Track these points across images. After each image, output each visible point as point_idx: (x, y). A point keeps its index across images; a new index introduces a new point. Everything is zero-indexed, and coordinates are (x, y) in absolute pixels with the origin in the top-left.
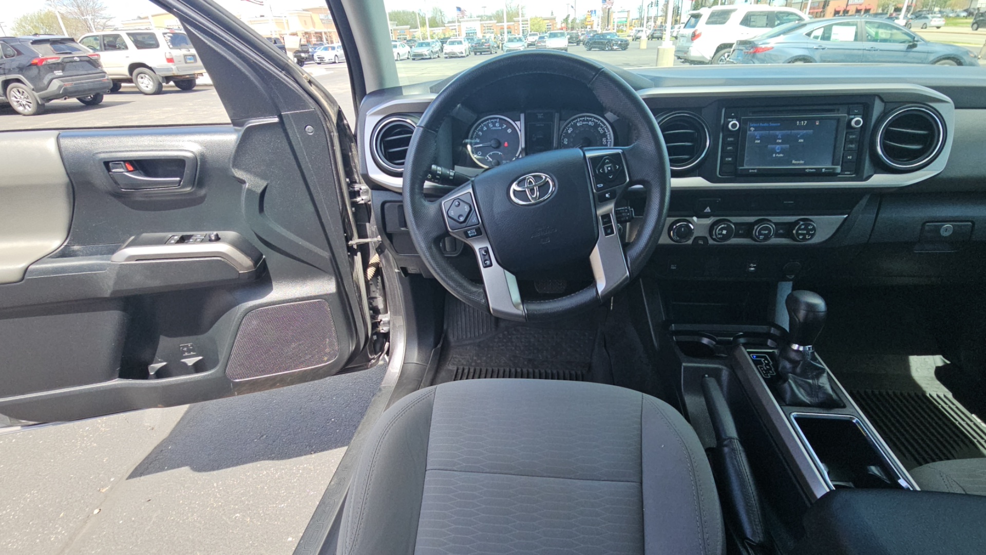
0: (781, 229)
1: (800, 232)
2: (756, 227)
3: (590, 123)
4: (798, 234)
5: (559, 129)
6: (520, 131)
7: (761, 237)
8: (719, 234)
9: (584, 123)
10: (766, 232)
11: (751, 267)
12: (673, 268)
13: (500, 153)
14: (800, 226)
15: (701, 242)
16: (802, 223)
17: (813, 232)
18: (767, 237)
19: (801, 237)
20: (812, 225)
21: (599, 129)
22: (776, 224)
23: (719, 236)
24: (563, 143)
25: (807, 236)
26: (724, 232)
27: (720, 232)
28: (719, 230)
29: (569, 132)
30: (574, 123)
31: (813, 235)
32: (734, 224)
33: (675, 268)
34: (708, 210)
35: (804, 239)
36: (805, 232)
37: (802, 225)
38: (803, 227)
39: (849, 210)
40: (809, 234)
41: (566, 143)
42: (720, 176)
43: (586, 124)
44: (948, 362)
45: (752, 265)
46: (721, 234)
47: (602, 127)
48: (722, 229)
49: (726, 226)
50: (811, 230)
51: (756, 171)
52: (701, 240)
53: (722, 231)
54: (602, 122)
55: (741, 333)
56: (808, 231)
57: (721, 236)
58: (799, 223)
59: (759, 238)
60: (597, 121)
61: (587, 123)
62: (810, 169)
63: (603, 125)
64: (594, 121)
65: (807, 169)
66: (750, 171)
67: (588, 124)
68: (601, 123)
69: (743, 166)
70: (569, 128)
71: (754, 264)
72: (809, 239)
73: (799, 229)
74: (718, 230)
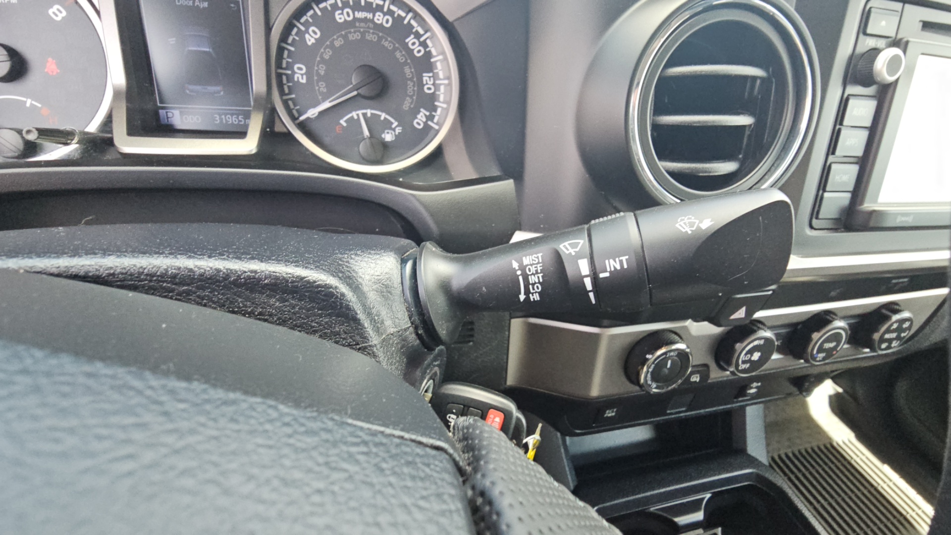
1: (886, 336)
3: (379, 18)
4: (882, 340)
5: (268, 28)
6: (98, 12)
7: (821, 355)
8: (743, 362)
9: (360, 15)
10: (832, 344)
11: (752, 388)
12: (610, 415)
13: (29, 102)
15: (694, 378)
16: (894, 317)
17: (906, 334)
18: (831, 354)
19: (884, 345)
20: (910, 320)
21: (411, 40)
23: (744, 367)
24: (290, 78)
25: (895, 342)
26: (756, 355)
27: (747, 357)
28: (746, 354)
29: (310, 40)
30: (324, 10)
31: (903, 339)
33: (613, 414)
34: (740, 313)
35: (889, 348)
36: (895, 335)
38: (895, 325)
40: (898, 338)
41: (304, 81)
43: (365, 20)
45: (754, 385)
46: (749, 361)
47: (418, 36)
48: (753, 351)
49: (762, 342)
50: (905, 329)
52: (696, 374)
53: (751, 356)
54: (417, 16)
55: (709, 496)
56: (900, 332)
57: (749, 365)
58: (889, 318)
59: (815, 358)
60: (403, 14)
61: (370, 16)
63: (421, 32)
64: (390, 13)
67: (372, 21)
68: (413, 22)
70: (307, 25)
71: (758, 383)
72: (895, 347)
73: (888, 331)
74: (744, 352)
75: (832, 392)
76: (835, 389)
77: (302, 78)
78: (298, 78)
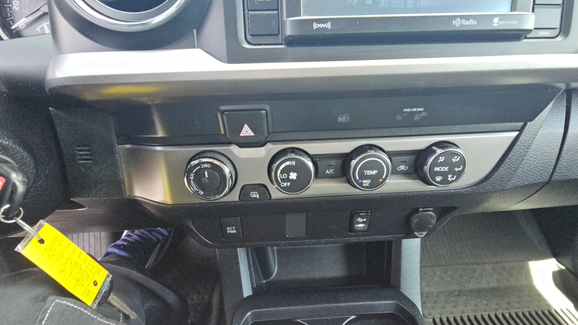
0: (403, 162)
1: (437, 169)
2: (353, 163)
4: (434, 174)
7: (366, 182)
8: (283, 180)
10: (374, 172)
11: (358, 223)
12: (232, 232)
14: (437, 158)
15: (255, 195)
16: (439, 151)
17: (460, 169)
18: (376, 182)
19: (438, 179)
20: (457, 154)
22: (390, 155)
23: (285, 184)
25: (450, 176)
26: (293, 176)
27: (285, 176)
28: (282, 172)
31: (459, 174)
32: (312, 158)
33: (235, 232)
34: (246, 131)
35: (445, 181)
36: (446, 169)
37: (441, 155)
38: (442, 159)
39: (521, 124)
40: (454, 173)
42: (247, 46)
44: (563, 268)
45: (360, 220)
46: (288, 180)
48: (287, 170)
49: (294, 163)
50: (457, 164)
51: (329, 25)
52: (254, 190)
53: (289, 175)
55: (353, 317)
56: (452, 166)
57: (289, 184)
58: (435, 152)
59: (361, 184)
62: (462, 17)
65: (455, 17)
66: (315, 26)
69: (300, 15)
71: (363, 219)
72: (453, 181)
73: (435, 162)
74: (279, 171)
75: (556, 269)
76: (559, 267)
77: (17, 8)
78: (15, 8)
